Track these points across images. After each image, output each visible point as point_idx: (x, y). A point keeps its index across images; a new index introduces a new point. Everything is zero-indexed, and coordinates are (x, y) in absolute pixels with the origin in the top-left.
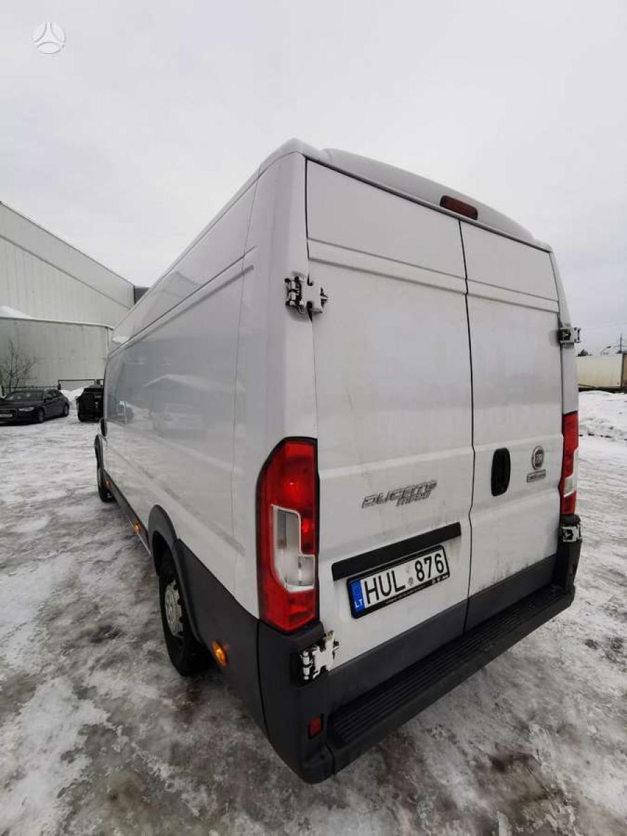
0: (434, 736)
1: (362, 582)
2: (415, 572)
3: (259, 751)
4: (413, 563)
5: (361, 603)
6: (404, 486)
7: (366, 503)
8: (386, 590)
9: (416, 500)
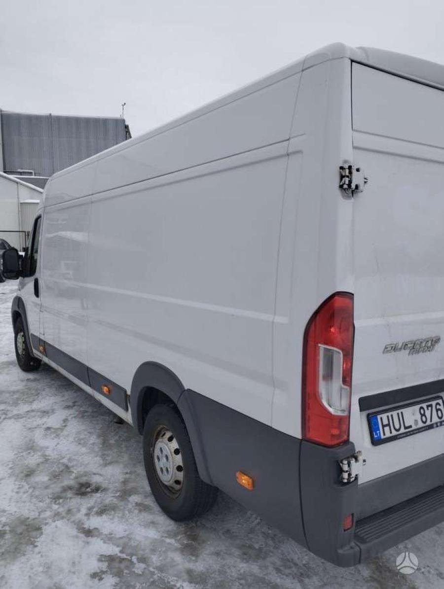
0: (423, 573)
1: (379, 417)
2: (420, 416)
3: (266, 577)
4: (417, 407)
5: (378, 434)
6: (414, 338)
7: (386, 350)
8: (397, 427)
9: (423, 352)
